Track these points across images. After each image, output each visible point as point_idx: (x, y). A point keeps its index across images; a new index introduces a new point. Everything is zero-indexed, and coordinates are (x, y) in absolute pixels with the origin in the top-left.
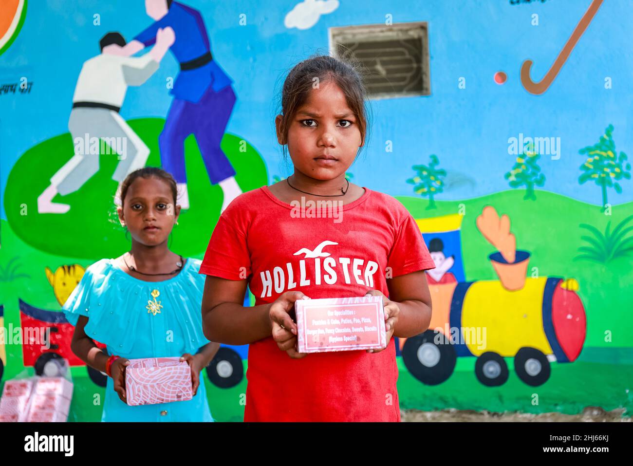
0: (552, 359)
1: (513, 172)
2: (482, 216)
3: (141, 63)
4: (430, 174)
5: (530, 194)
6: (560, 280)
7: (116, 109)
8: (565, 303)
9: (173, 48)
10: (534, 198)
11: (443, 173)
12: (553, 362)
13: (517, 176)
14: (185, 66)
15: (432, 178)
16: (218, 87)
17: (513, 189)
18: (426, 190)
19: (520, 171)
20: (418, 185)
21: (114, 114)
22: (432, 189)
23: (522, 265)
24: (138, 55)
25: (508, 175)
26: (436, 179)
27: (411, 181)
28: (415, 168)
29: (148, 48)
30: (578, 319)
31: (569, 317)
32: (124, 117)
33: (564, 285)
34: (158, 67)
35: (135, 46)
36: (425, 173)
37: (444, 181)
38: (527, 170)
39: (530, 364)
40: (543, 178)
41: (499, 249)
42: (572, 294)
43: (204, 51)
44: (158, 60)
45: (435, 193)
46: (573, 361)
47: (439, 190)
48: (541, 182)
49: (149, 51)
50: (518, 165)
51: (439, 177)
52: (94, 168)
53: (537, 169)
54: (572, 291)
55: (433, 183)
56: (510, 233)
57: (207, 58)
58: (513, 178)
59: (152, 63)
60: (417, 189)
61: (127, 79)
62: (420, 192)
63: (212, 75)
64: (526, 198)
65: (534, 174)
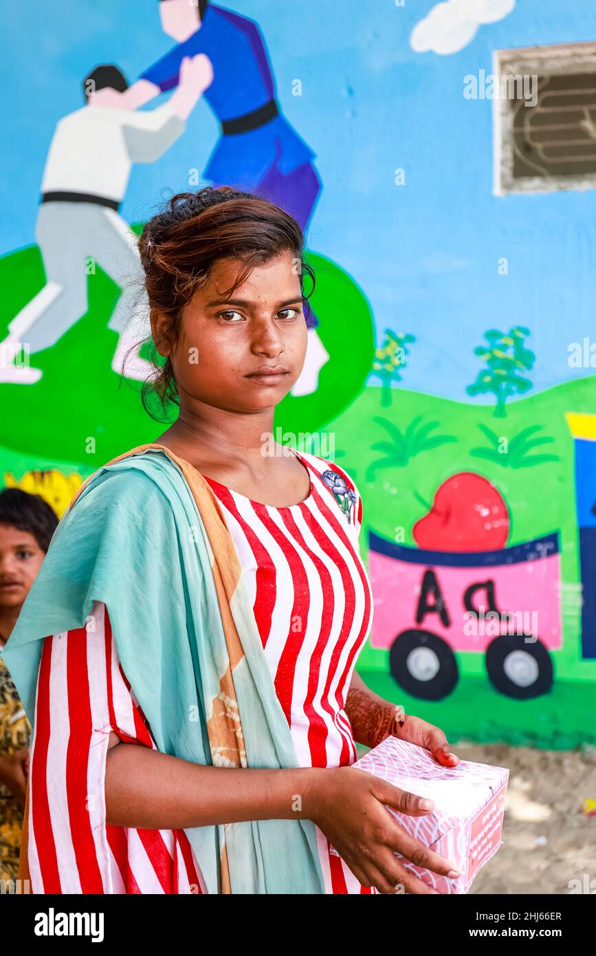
3: (154, 121)
7: (114, 205)
9: (210, 94)
14: (231, 127)
16: (287, 166)
21: (109, 213)
24: (148, 107)
29: (167, 94)
32: (125, 218)
34: (181, 130)
35: (144, 90)
43: (264, 99)
44: (184, 114)
49: (166, 100)
52: (79, 307)
57: (270, 111)
59: (174, 121)
61: (131, 151)
63: (278, 143)
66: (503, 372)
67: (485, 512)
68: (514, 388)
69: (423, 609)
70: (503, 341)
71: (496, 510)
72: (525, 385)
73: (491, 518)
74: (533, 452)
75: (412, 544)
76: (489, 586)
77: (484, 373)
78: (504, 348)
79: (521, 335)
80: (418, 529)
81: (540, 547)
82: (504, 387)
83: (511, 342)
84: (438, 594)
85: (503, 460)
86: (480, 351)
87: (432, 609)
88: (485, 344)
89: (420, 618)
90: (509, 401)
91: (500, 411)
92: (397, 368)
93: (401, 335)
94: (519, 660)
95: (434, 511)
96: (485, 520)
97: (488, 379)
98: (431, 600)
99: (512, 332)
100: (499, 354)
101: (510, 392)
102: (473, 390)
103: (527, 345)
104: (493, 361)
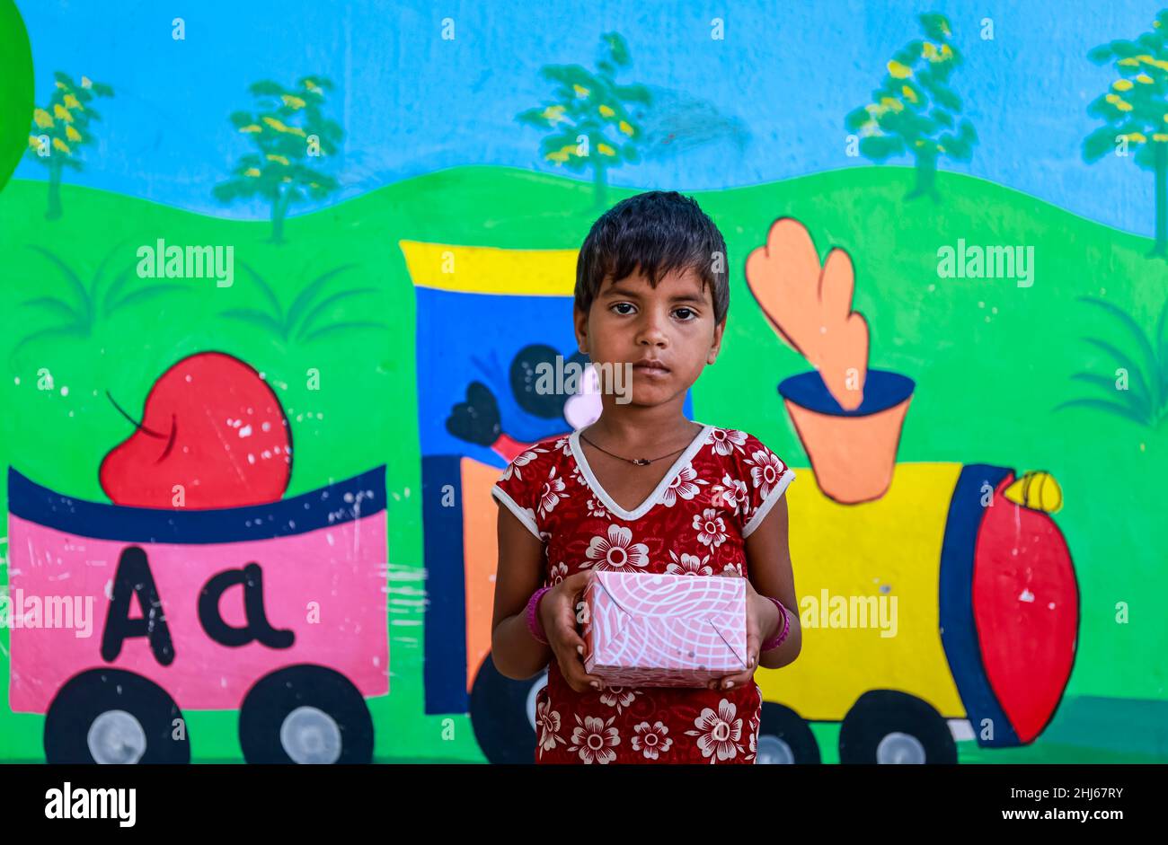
0: (962, 732)
1: (875, 109)
2: (766, 247)
4: (599, 97)
5: (924, 185)
6: (1002, 476)
8: (1015, 552)
10: (937, 198)
11: (642, 96)
12: (966, 744)
13: (886, 122)
15: (606, 111)
17: (871, 164)
18: (582, 150)
19: (897, 106)
20: (557, 131)
22: (604, 150)
23: (886, 421)
25: (856, 119)
26: (621, 116)
27: (533, 118)
28: (552, 73)
30: (1052, 606)
31: (1026, 596)
33: (1015, 493)
36: (582, 93)
37: (648, 126)
38: (922, 104)
39: (893, 746)
40: (968, 132)
41: (814, 364)
42: (1040, 521)
45: (613, 162)
46: (1030, 742)
47: (629, 154)
48: (959, 150)
50: (893, 87)
51: (629, 108)
53: (952, 102)
54: (1042, 513)
55: (610, 131)
56: (851, 313)
58: (871, 129)
60: (554, 145)
62: (562, 156)
64: (913, 195)
65: (944, 120)
66: (284, 161)
67: (246, 432)
68: (303, 190)
69: (117, 629)
70: (286, 100)
71: (266, 426)
72: (327, 185)
73: (258, 442)
74: (337, 314)
75: (98, 496)
76: (251, 577)
77: (248, 162)
78: (286, 113)
79: (318, 90)
80: (109, 468)
81: (348, 497)
82: (283, 189)
83: (299, 103)
84: (150, 595)
85: (283, 329)
86: (241, 120)
87: (138, 628)
88: (250, 105)
89: (111, 646)
90: (294, 216)
91: (277, 234)
92: (73, 146)
93: (86, 84)
94: (308, 722)
95: (141, 428)
96: (243, 446)
97: (255, 172)
98: (135, 611)
99: (302, 82)
100: (278, 126)
101: (294, 196)
102: (225, 195)
103: (327, 113)
104: (265, 137)
